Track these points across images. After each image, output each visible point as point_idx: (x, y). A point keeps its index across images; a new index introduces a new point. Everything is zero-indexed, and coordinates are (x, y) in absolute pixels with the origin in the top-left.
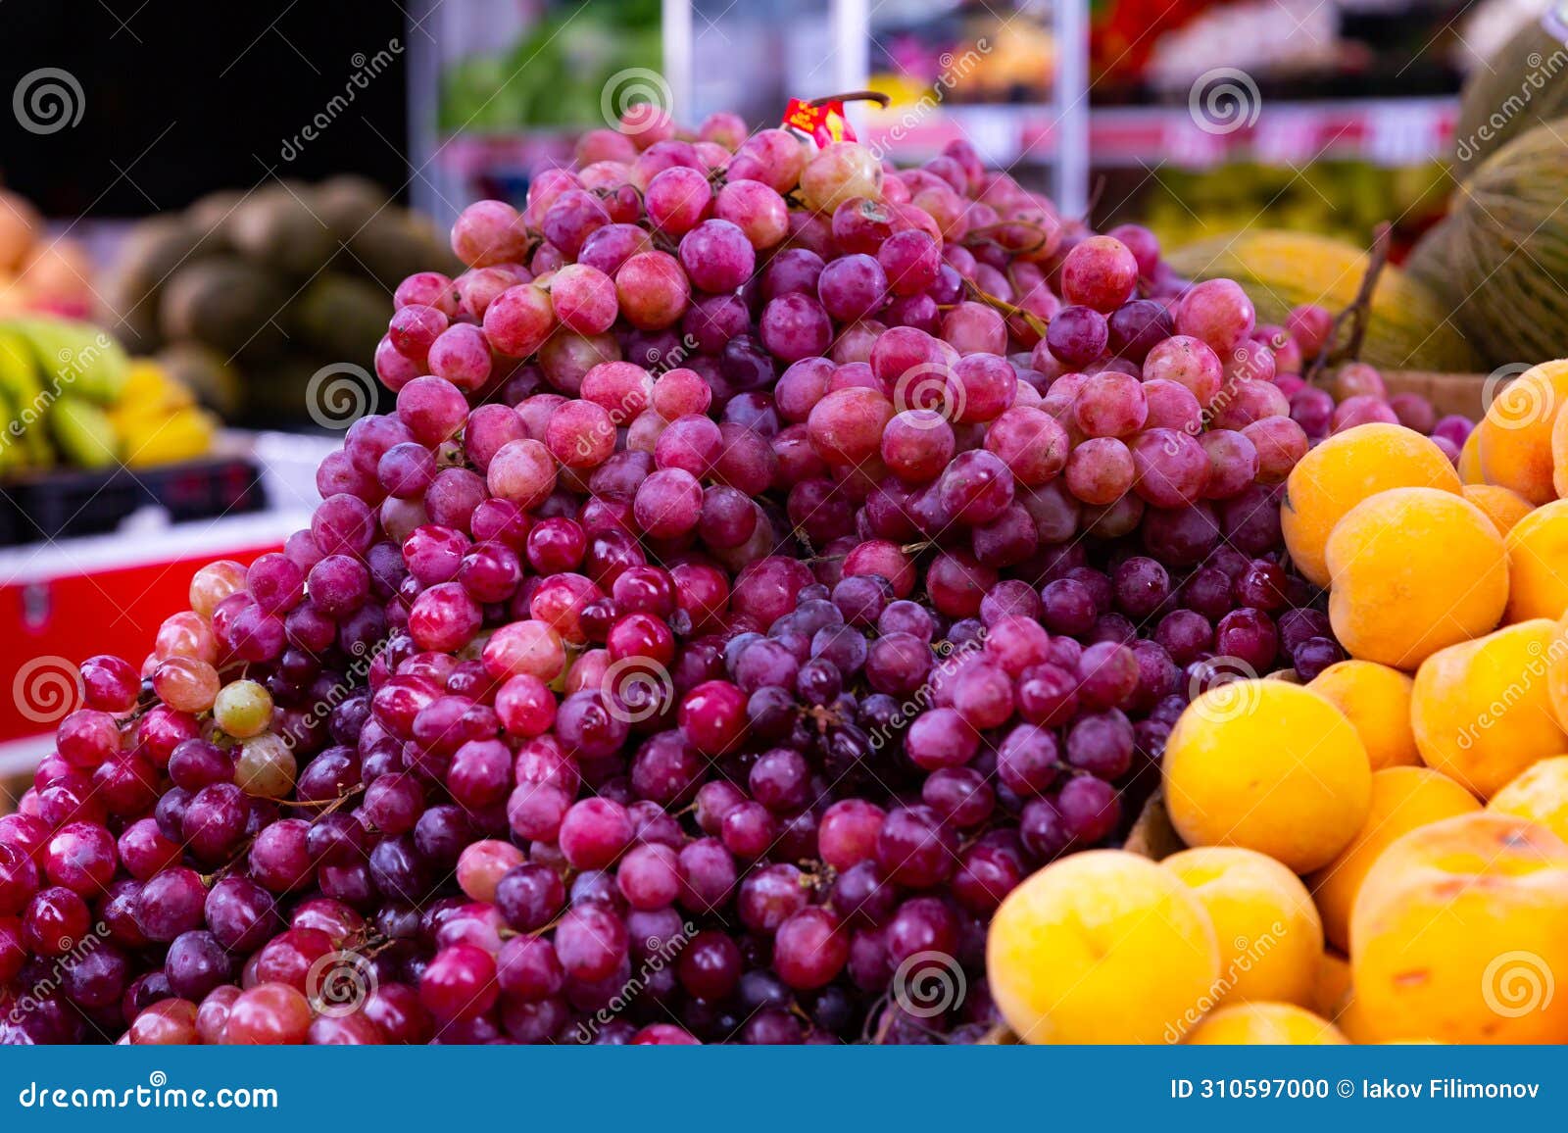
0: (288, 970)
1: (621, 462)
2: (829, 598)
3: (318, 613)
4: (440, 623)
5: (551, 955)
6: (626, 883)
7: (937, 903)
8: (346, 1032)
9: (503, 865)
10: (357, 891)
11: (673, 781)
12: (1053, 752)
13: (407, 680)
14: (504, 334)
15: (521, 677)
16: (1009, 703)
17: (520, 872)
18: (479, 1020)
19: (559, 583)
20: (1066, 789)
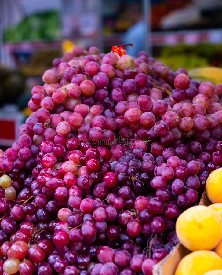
0: (22, 238)
1: (85, 125)
2: (131, 153)
3: (21, 160)
4: (49, 161)
5: (81, 232)
6: (95, 216)
7: (161, 217)
8: (36, 251)
9: (67, 213)
10: (34, 220)
11: (102, 194)
12: (183, 185)
13: (43, 174)
14: (57, 99)
15: (69, 173)
16: (174, 175)
17: (72, 215)
18: (65, 247)
19: (74, 153)
20: (187, 192)
